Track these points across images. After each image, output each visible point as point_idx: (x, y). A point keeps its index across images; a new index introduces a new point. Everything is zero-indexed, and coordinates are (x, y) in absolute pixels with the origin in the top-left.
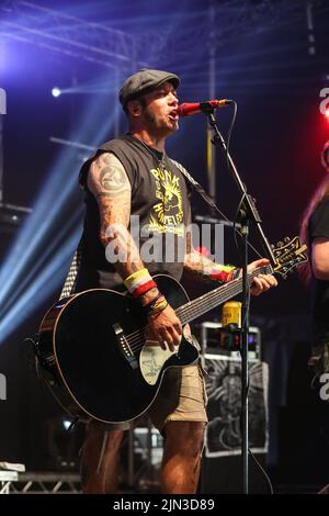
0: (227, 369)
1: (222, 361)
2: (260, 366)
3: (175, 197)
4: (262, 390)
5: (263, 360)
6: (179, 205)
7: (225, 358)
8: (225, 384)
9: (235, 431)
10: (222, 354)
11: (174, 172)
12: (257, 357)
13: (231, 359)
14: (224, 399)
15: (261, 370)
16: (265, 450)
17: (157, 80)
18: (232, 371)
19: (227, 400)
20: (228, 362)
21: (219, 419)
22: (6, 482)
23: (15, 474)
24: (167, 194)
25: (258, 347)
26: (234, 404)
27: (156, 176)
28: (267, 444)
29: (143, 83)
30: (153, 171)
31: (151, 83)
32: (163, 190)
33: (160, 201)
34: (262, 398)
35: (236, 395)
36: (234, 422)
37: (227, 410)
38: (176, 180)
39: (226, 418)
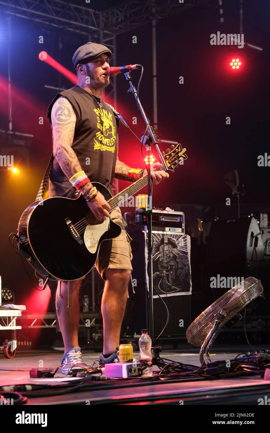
0: (163, 240)
1: (159, 234)
2: (185, 237)
3: (110, 127)
4: (187, 253)
5: (187, 233)
6: (113, 132)
7: (161, 232)
8: (161, 250)
9: (169, 282)
10: (159, 230)
11: (109, 110)
12: (182, 232)
13: (165, 233)
14: (160, 260)
15: (186, 240)
16: (190, 293)
17: (95, 52)
18: (166, 241)
19: (163, 260)
20: (163, 235)
21: (157, 273)
22: (14, 317)
23: (20, 312)
24: (104, 125)
25: (183, 225)
26: (167, 263)
27: (97, 113)
28: (191, 289)
29: (87, 54)
30: (95, 110)
31: (91, 55)
32: (102, 123)
33: (100, 130)
34: (187, 258)
35: (169, 257)
36: (168, 275)
37: (164, 267)
38: (110, 116)
39: (162, 273)
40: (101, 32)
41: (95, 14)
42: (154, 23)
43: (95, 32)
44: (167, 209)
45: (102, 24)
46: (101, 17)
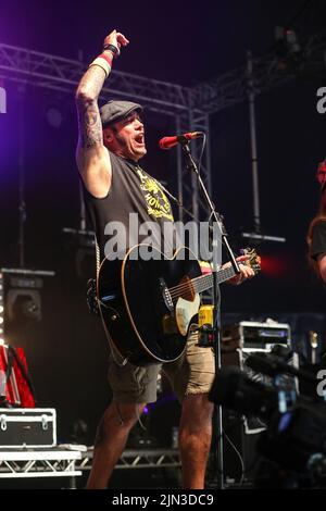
1: (258, 353)
6: (165, 198)
7: (260, 350)
10: (257, 348)
13: (265, 351)
15: (292, 359)
17: (124, 111)
22: (71, 460)
29: (113, 114)
31: (120, 114)
40: (191, 112)
41: (183, 91)
42: (252, 97)
43: (183, 111)
44: (269, 320)
45: (192, 103)
46: (190, 94)
